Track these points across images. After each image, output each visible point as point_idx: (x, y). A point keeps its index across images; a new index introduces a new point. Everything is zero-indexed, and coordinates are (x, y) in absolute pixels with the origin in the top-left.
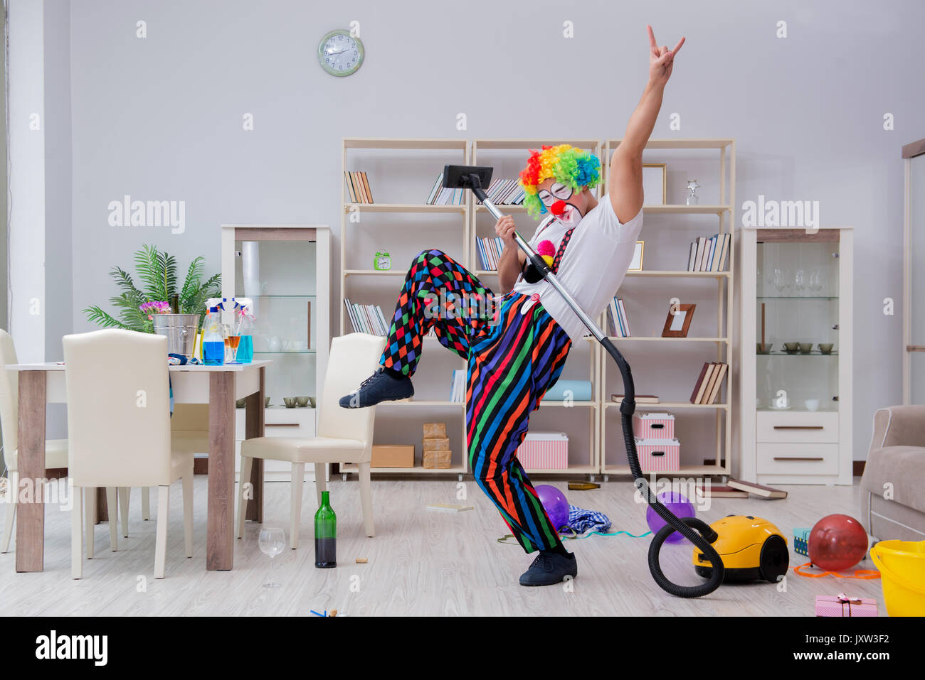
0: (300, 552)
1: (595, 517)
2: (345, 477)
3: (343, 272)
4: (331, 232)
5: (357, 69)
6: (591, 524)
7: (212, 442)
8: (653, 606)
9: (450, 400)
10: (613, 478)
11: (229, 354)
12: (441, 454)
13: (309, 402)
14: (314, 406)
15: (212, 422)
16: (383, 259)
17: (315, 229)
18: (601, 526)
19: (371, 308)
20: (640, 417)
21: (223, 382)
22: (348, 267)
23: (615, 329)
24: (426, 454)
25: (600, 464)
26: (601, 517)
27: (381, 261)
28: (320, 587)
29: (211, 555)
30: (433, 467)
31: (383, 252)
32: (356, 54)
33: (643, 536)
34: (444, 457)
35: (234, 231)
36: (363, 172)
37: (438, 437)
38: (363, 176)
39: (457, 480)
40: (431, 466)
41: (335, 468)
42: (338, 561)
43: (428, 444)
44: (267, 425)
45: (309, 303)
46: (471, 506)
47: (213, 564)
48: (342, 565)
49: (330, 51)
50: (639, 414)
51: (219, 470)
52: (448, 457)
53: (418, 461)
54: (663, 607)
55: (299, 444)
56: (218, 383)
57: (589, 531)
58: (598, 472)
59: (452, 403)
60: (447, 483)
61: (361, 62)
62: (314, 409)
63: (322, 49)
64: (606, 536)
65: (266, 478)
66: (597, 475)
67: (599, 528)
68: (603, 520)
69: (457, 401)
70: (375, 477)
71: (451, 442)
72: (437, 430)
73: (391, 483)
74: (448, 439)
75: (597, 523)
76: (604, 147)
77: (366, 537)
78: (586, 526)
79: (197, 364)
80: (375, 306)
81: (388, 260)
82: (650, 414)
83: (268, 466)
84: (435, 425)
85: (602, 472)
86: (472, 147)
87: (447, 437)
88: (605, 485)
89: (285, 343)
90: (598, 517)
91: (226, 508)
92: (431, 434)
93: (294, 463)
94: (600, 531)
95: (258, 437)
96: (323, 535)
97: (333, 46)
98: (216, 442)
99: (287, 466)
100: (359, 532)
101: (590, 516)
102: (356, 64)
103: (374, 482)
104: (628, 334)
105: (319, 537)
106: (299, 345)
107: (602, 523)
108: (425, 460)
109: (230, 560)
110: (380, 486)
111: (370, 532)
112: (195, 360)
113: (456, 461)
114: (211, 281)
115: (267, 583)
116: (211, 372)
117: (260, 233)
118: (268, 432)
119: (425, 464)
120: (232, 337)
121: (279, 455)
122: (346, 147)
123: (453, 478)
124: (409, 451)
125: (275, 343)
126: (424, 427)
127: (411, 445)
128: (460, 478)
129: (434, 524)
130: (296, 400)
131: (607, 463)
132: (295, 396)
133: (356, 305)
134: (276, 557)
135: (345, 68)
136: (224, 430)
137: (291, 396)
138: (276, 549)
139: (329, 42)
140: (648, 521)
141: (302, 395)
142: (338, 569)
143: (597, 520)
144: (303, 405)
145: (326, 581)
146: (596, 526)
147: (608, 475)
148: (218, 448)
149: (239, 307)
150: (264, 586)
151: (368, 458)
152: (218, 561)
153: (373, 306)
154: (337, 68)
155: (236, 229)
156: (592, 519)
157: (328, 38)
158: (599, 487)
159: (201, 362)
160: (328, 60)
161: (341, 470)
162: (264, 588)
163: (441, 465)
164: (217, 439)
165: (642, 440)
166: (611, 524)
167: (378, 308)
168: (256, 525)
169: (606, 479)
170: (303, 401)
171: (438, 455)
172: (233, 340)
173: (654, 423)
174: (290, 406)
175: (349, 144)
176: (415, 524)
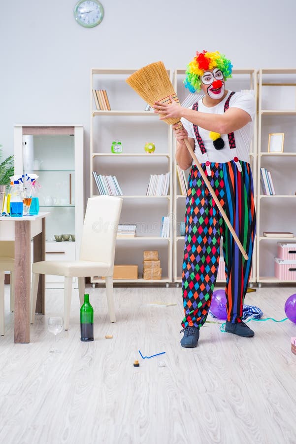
0: (70, 332)
1: (253, 309)
2: (94, 286)
3: (92, 154)
4: (84, 129)
5: (99, 23)
6: (250, 314)
7: (17, 265)
8: (288, 362)
9: (161, 236)
10: (264, 285)
11: (26, 210)
12: (155, 270)
13: (71, 238)
14: (74, 240)
15: (17, 252)
16: (117, 146)
17: (74, 127)
18: (256, 315)
19: (110, 177)
20: (281, 246)
21: (24, 227)
22: (95, 151)
23: (265, 190)
24: (145, 270)
25: (256, 276)
26: (256, 310)
27: (116, 147)
28: (85, 353)
29: (17, 334)
30: (149, 279)
31: (117, 142)
32: (99, 13)
33: (282, 321)
34: (157, 272)
35: (22, 128)
36: (104, 90)
37: (153, 260)
38: (104, 93)
39: (165, 287)
40: (149, 277)
41: (88, 280)
42: (94, 337)
43: (147, 264)
44: (47, 253)
45: (70, 175)
46: (175, 303)
47: (18, 339)
48: (97, 339)
49: (82, 11)
50: (281, 244)
51: (21, 282)
52: (159, 273)
53: (140, 275)
54: (293, 362)
55: (69, 265)
56: (20, 228)
57: (249, 318)
58: (255, 282)
59: (162, 238)
60: (159, 289)
61: (102, 18)
62: (74, 243)
63: (77, 10)
64: (259, 321)
65: (47, 286)
66: (254, 283)
67: (255, 316)
68: (258, 311)
69: (165, 236)
70: (116, 285)
71: (161, 263)
72: (152, 255)
73: (123, 289)
74: (159, 261)
75: (254, 313)
76: (258, 73)
77: (111, 322)
78: (247, 315)
79: (6, 216)
80: (112, 176)
81: (120, 146)
82: (288, 244)
83: (48, 279)
84: (151, 252)
85: (258, 282)
86: (174, 74)
87: (159, 260)
88: (259, 289)
89: (55, 200)
90: (255, 309)
91: (26, 305)
92: (148, 258)
93: (65, 277)
94: (256, 318)
95: (42, 260)
96: (86, 321)
97: (83, 8)
98: (19, 265)
99: (61, 279)
100: (106, 320)
101: (250, 309)
102: (99, 19)
103: (115, 289)
104: (274, 194)
105: (83, 323)
106: (64, 202)
107: (257, 313)
108: (145, 274)
109: (28, 337)
110: (117, 291)
111: (113, 319)
112: (4, 213)
113: (164, 274)
114: (7, 160)
115: (52, 351)
116: (16, 221)
117: (38, 130)
118: (48, 257)
119: (145, 277)
120: (27, 199)
121: (55, 272)
122: (93, 74)
123: (162, 285)
124: (134, 269)
125: (48, 200)
126: (144, 253)
127: (136, 265)
128: (167, 285)
129: (152, 314)
130: (62, 236)
131: (260, 275)
132: (61, 234)
133: (100, 176)
134: (58, 334)
135: (91, 22)
136: (24, 257)
137: (59, 234)
138: (57, 330)
139: (81, 5)
140: (286, 311)
141: (66, 233)
142: (95, 342)
143: (254, 311)
144: (67, 240)
145: (88, 349)
146: (254, 315)
147: (261, 283)
148: (20, 268)
149: (30, 180)
150: (51, 352)
151: (111, 273)
152: (21, 338)
153: (111, 176)
154: (86, 22)
155: (23, 127)
156: (250, 310)
157: (81, 3)
158: (255, 290)
159: (8, 215)
160: (80, 17)
161: (92, 281)
162: (51, 353)
163: (155, 277)
164: (20, 263)
165: (283, 261)
166: (262, 313)
167: (114, 177)
168: (40, 316)
169: (260, 285)
170: (66, 237)
171: (153, 271)
172: (27, 201)
173: (290, 250)
174: (59, 240)
175: (95, 72)
176: (140, 315)
